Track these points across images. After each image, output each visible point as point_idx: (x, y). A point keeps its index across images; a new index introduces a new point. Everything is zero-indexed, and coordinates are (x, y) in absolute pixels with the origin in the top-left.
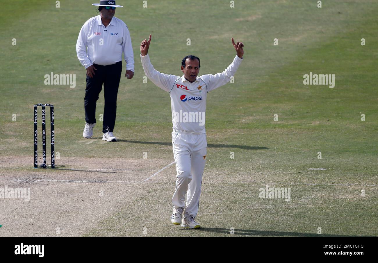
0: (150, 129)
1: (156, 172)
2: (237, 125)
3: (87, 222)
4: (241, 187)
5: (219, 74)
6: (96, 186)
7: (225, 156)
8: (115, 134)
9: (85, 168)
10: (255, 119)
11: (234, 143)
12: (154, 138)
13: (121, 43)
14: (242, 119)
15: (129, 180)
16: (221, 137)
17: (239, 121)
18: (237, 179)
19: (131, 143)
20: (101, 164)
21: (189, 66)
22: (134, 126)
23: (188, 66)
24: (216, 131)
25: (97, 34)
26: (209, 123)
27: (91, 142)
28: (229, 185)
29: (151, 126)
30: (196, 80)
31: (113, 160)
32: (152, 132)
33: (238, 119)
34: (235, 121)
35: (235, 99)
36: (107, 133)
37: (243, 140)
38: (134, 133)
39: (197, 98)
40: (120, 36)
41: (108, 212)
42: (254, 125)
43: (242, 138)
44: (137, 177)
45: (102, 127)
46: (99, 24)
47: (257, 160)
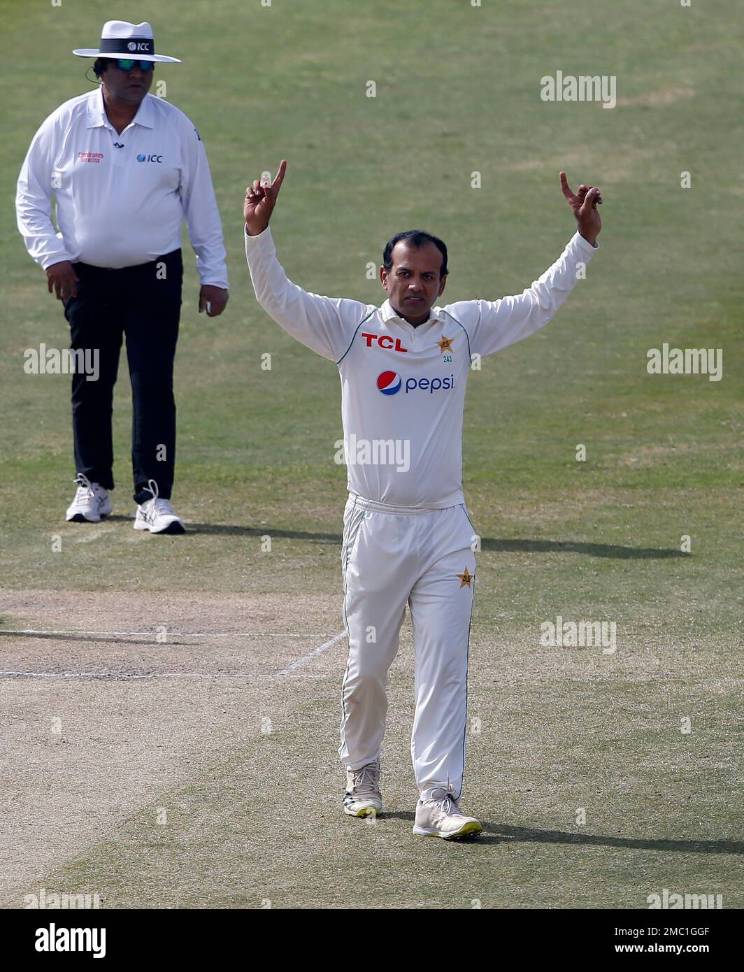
0: (301, 491)
1: (324, 640)
2: (611, 475)
3: (79, 818)
4: (623, 694)
5: (510, 299)
6: (112, 692)
7: (566, 583)
8: (180, 508)
9: (73, 628)
10: (671, 455)
11: (600, 537)
12: (316, 521)
13: (176, 187)
14: (626, 454)
15: (229, 669)
16: (552, 516)
17: (616, 460)
18: (611, 667)
19: (232, 540)
20: (128, 615)
21: (402, 269)
22: (246, 480)
23: (400, 266)
24: (535, 497)
25: (89, 160)
26: (511, 470)
27: (95, 537)
28: (581, 686)
29: (305, 477)
30: (432, 318)
31: (171, 598)
32: (308, 499)
33: (611, 455)
34: (602, 461)
35: (601, 383)
36: (150, 504)
37: (631, 530)
38: (246, 505)
39: (436, 384)
40: (171, 163)
41: (156, 782)
42: (670, 474)
43: (626, 523)
44: (255, 661)
45: (132, 485)
46: (94, 123)
47: (678, 597)
